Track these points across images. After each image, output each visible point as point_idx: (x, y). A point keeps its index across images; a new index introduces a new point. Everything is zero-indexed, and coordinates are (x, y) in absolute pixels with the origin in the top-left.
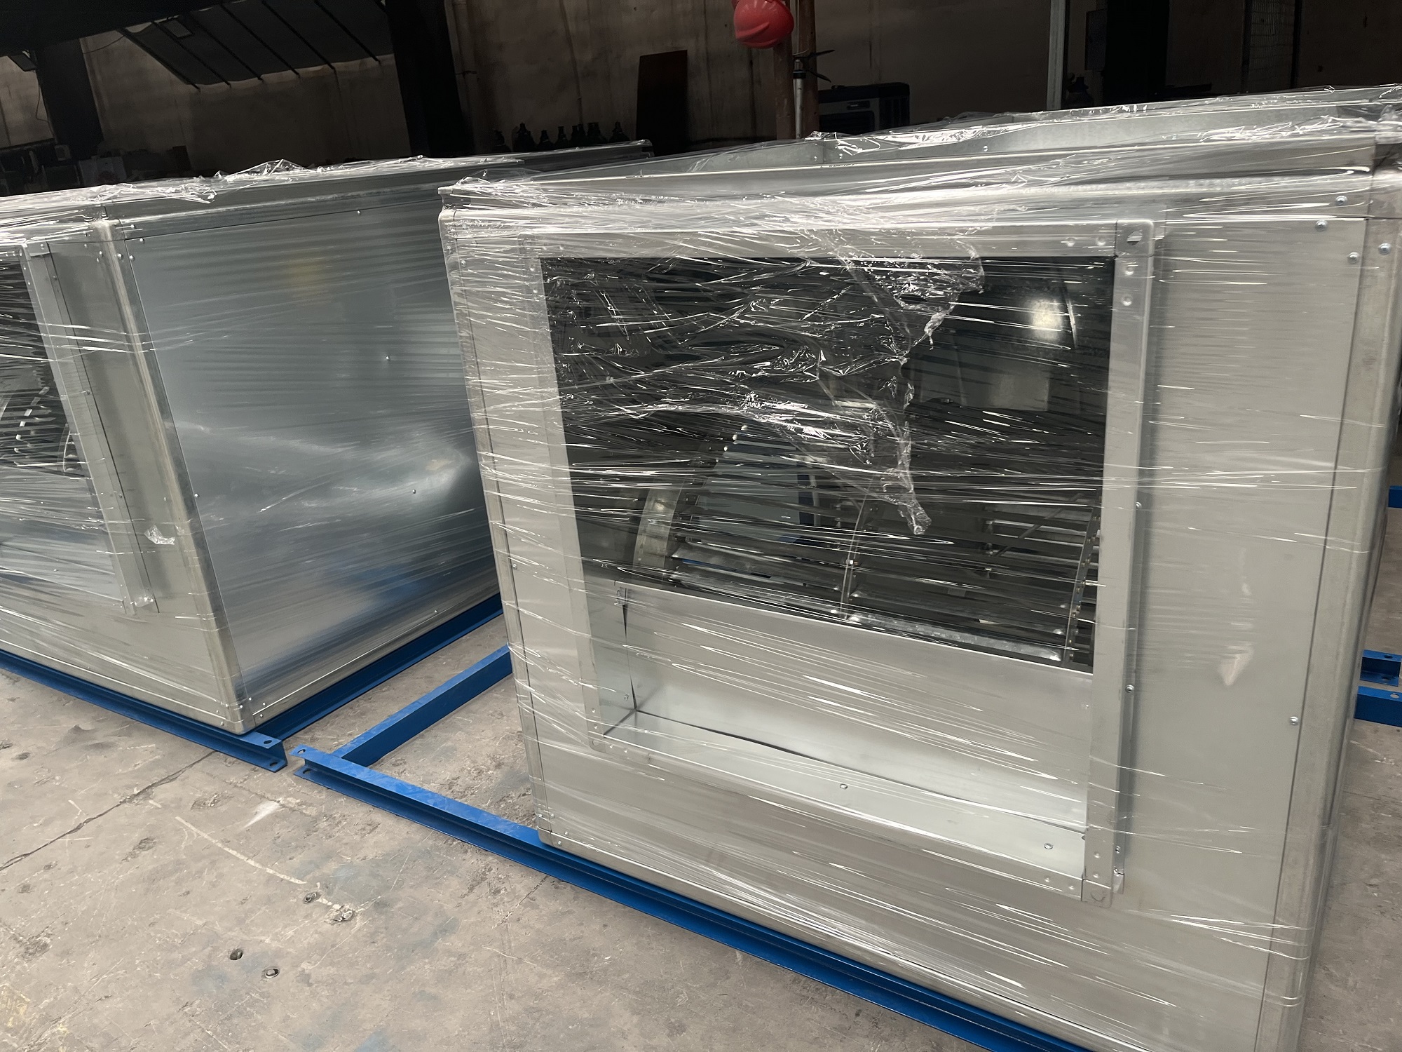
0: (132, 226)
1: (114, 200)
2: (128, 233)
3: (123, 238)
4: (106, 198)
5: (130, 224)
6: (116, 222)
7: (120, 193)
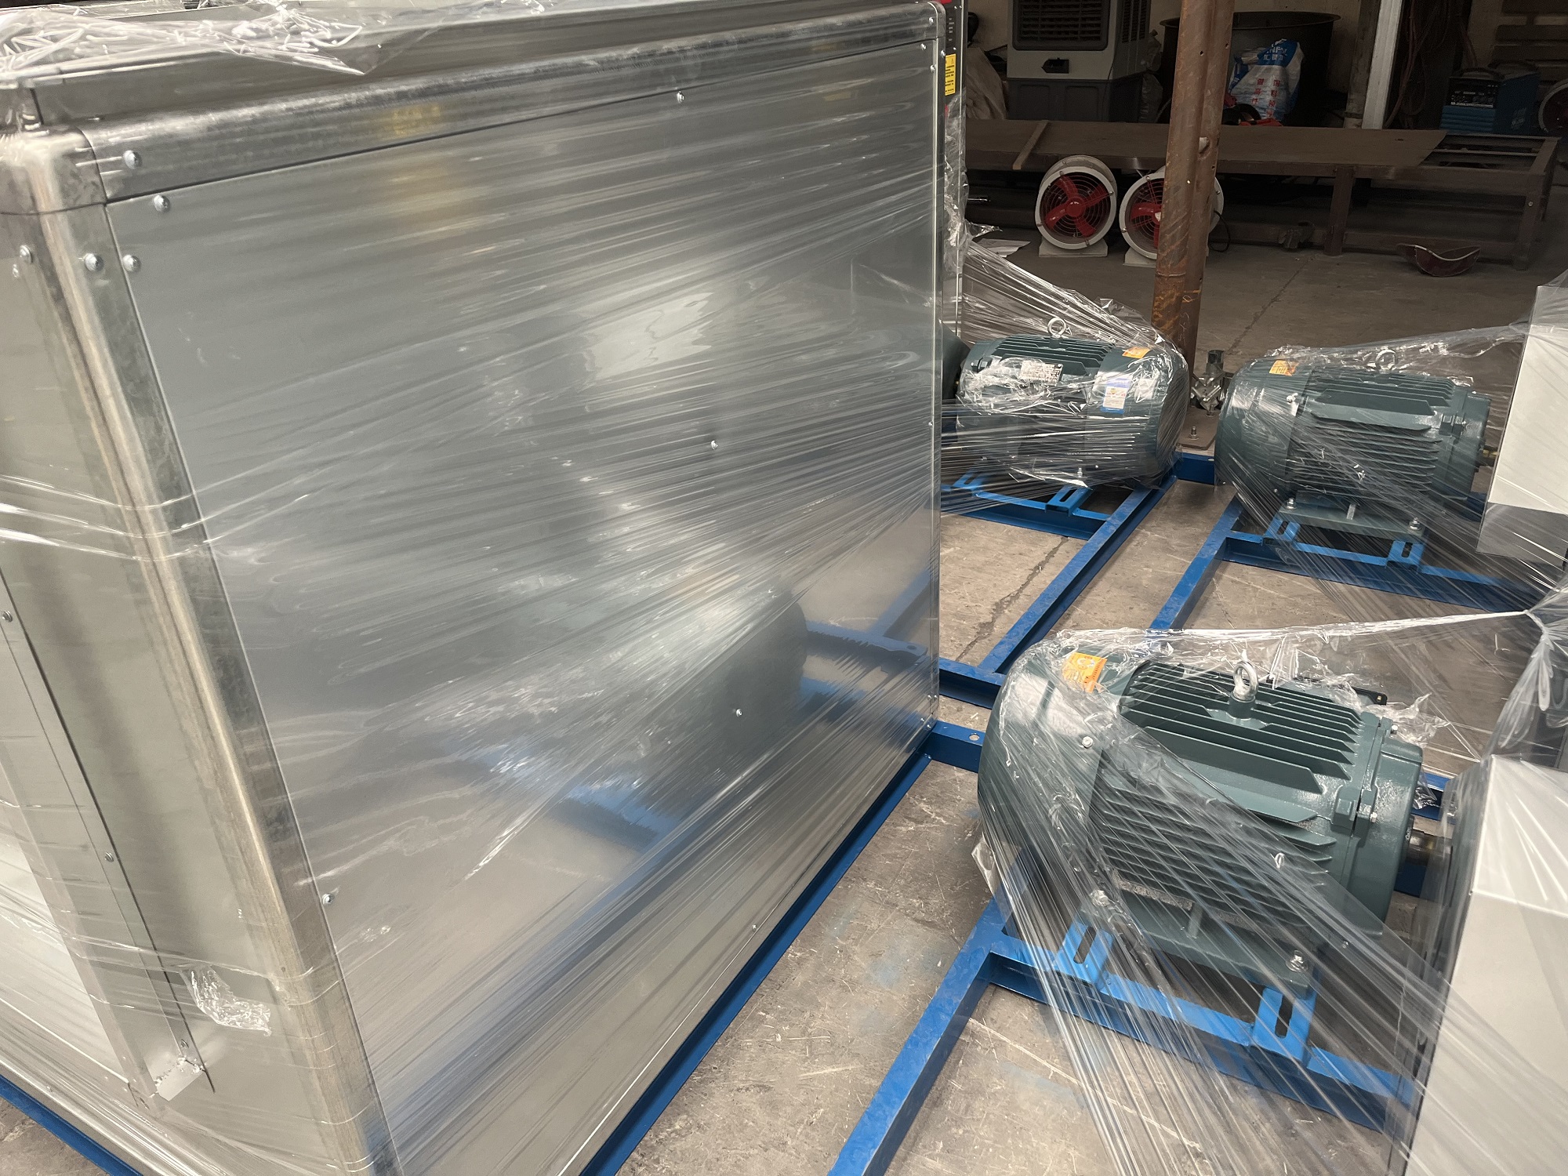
0: (129, 156)
1: (65, 66)
2: (113, 180)
3: (99, 199)
4: (35, 55)
5: (119, 149)
6: (72, 140)
7: (83, 38)
